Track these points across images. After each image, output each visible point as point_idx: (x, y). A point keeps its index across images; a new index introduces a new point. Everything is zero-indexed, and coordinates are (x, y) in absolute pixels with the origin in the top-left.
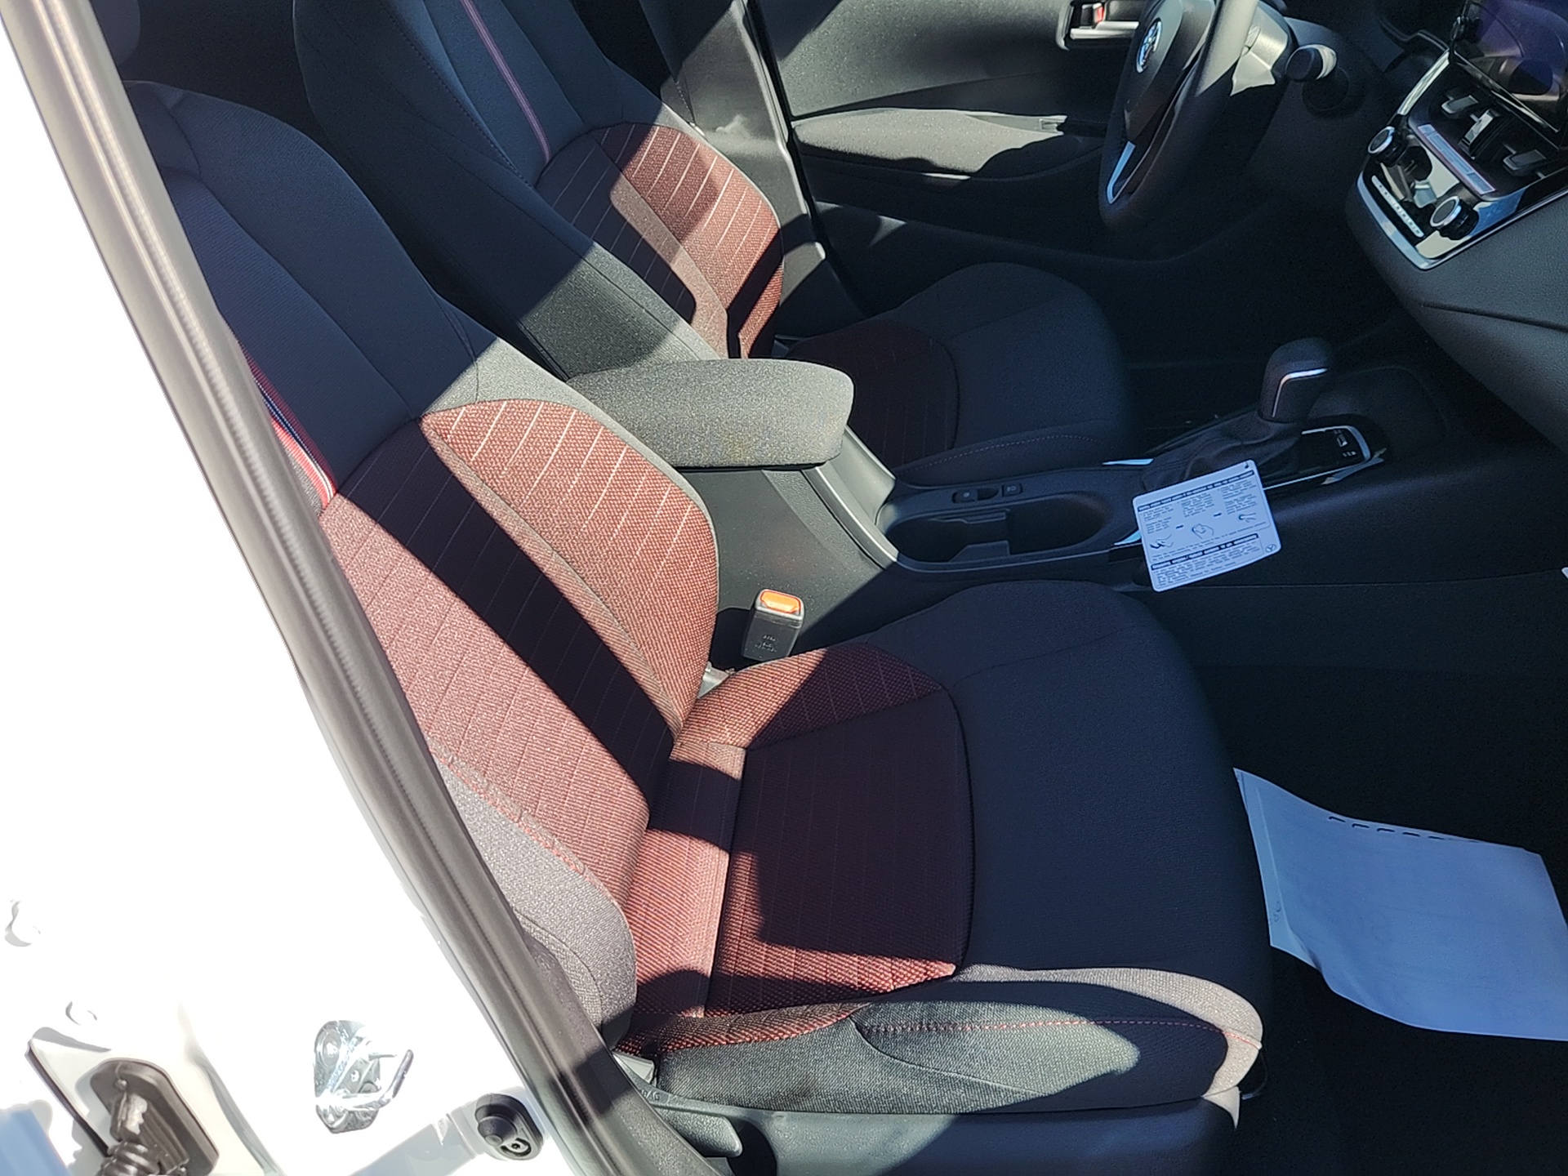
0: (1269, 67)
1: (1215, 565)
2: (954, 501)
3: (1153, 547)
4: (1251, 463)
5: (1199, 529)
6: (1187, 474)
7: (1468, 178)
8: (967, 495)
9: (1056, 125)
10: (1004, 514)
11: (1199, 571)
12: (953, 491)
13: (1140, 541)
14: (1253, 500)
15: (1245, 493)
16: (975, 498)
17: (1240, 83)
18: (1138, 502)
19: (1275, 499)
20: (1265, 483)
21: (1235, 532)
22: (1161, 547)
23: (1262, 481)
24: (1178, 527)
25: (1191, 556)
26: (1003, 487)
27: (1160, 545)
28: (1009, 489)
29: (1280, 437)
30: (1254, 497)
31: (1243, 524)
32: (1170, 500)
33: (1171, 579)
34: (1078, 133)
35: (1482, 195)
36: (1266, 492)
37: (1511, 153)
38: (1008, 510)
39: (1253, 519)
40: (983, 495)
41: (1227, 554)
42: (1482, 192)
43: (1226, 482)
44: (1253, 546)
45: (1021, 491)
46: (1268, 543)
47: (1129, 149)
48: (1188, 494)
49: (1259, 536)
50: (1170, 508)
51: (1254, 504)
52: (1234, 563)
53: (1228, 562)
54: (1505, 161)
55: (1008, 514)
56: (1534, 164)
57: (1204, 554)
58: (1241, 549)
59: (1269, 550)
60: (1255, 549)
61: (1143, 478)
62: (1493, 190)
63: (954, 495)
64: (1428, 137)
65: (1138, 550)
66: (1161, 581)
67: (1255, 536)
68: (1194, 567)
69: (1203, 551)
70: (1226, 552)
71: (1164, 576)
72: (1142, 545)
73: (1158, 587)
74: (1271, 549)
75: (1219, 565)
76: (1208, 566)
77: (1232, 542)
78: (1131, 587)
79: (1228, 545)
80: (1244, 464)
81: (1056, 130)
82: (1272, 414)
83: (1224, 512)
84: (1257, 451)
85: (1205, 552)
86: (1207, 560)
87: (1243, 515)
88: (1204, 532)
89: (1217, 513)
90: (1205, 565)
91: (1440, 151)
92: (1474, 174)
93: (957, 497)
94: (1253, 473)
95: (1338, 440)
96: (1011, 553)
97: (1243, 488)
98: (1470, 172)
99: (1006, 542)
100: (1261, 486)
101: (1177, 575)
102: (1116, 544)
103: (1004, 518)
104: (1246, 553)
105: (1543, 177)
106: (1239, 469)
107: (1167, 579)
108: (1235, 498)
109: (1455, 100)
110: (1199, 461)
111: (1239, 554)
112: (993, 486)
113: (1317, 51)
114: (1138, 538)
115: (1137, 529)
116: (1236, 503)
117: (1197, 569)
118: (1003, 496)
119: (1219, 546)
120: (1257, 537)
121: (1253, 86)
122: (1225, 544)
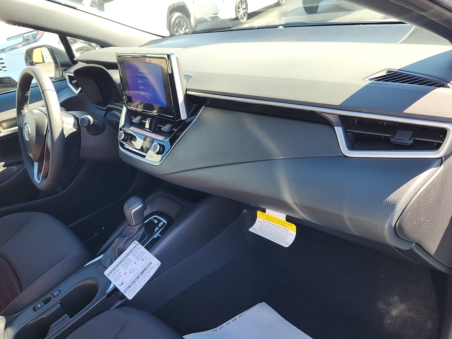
0: (72, 126)
1: (144, 280)
2: (35, 311)
3: (120, 285)
4: (135, 241)
5: (132, 271)
6: (117, 255)
7: (154, 137)
8: (39, 305)
9: (2, 166)
10: (59, 304)
11: (140, 285)
12: (32, 307)
13: (114, 286)
14: (143, 252)
15: (139, 251)
16: (43, 304)
17: (66, 134)
18: (106, 273)
19: (149, 248)
20: (143, 244)
21: (144, 265)
22: (123, 284)
23: (142, 244)
24: (125, 274)
25: (134, 281)
26: (52, 294)
27: (122, 283)
28: (55, 294)
29: (140, 229)
30: (143, 251)
31: (145, 262)
32: (116, 266)
33: (133, 293)
34: (12, 166)
35: (162, 140)
36: (144, 247)
37: (162, 127)
38: (59, 302)
39: (147, 258)
40: (46, 302)
41: (146, 274)
42: (162, 139)
43: (131, 251)
44: (152, 267)
45: (60, 292)
46: (156, 264)
47: (36, 165)
48: (121, 261)
49: (152, 262)
50: (118, 269)
51: (144, 254)
52: (150, 275)
53: (147, 276)
54: (162, 129)
55: (60, 303)
56: (170, 128)
57: (138, 278)
58: (149, 270)
59: (157, 265)
60: (153, 267)
61: (103, 264)
62: (164, 137)
63: (34, 308)
64: (134, 130)
65: (116, 289)
66: (130, 295)
67: (151, 263)
68: (138, 284)
69: (137, 277)
70: (145, 273)
71: (130, 293)
72: (116, 287)
73: (130, 298)
74: (158, 265)
75: (145, 279)
76: (142, 281)
77: (145, 269)
78: (120, 302)
79: (144, 271)
80: (133, 243)
81: (3, 168)
82: (134, 224)
83: (136, 261)
84: (135, 237)
85: (138, 277)
86: (140, 279)
87: (143, 259)
88: (134, 271)
89: (135, 263)
90: (141, 281)
91: (140, 132)
92: (155, 135)
93: (35, 308)
94: (138, 244)
95: (154, 221)
96: (71, 318)
97: (138, 250)
98: (154, 135)
99: (66, 314)
100: (142, 246)
101: (134, 290)
102: (107, 292)
103: (60, 306)
104: (151, 270)
105: (176, 130)
106: (133, 245)
107: (131, 293)
108: (137, 255)
109: (135, 118)
110: (118, 249)
111: (149, 272)
112: (48, 296)
113: (87, 117)
114: (114, 285)
115: (111, 282)
116: (138, 256)
117: (139, 284)
118: (54, 298)
119: (142, 273)
120: (152, 263)
121: (71, 133)
122: (143, 271)
